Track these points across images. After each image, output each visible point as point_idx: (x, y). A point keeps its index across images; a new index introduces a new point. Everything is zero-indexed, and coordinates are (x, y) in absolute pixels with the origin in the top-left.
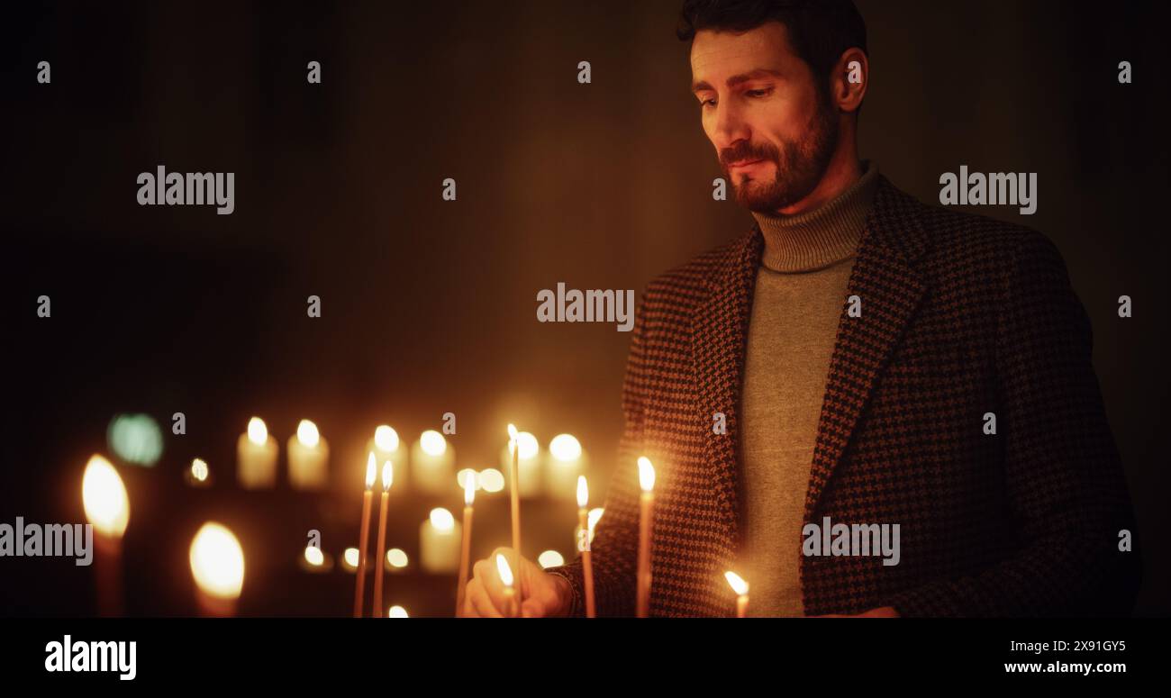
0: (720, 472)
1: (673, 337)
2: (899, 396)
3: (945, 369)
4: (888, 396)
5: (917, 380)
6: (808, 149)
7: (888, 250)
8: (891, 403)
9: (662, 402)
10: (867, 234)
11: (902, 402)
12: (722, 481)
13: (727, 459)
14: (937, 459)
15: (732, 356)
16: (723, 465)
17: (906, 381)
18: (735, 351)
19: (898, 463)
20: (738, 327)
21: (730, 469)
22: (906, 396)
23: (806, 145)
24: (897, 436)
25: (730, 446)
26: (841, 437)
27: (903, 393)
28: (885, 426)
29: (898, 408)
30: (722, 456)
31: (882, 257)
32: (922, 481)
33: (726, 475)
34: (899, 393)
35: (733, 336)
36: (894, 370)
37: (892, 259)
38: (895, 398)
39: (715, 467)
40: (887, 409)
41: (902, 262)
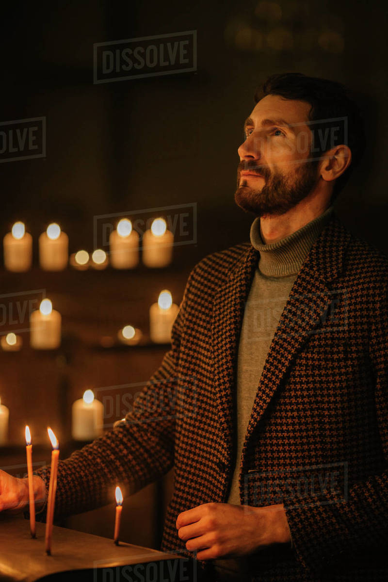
0: (222, 403)
1: (205, 304)
2: (305, 372)
3: (335, 357)
4: (299, 371)
5: (317, 363)
6: (290, 183)
7: (316, 272)
8: (300, 376)
9: (193, 345)
10: (308, 259)
11: (307, 376)
12: (223, 410)
13: (226, 396)
14: (326, 413)
15: (233, 326)
16: (224, 399)
17: (310, 362)
18: (235, 323)
19: (302, 414)
20: (238, 307)
21: (228, 402)
22: (310, 373)
23: (289, 181)
24: (303, 397)
25: (228, 387)
26: (268, 396)
27: (309, 370)
28: (296, 390)
29: (304, 379)
30: (223, 393)
31: (312, 277)
32: (317, 426)
33: (226, 406)
34: (305, 370)
35: (235, 313)
36: (303, 355)
37: (317, 279)
38: (303, 373)
39: (219, 400)
40: (298, 380)
41: (321, 282)
